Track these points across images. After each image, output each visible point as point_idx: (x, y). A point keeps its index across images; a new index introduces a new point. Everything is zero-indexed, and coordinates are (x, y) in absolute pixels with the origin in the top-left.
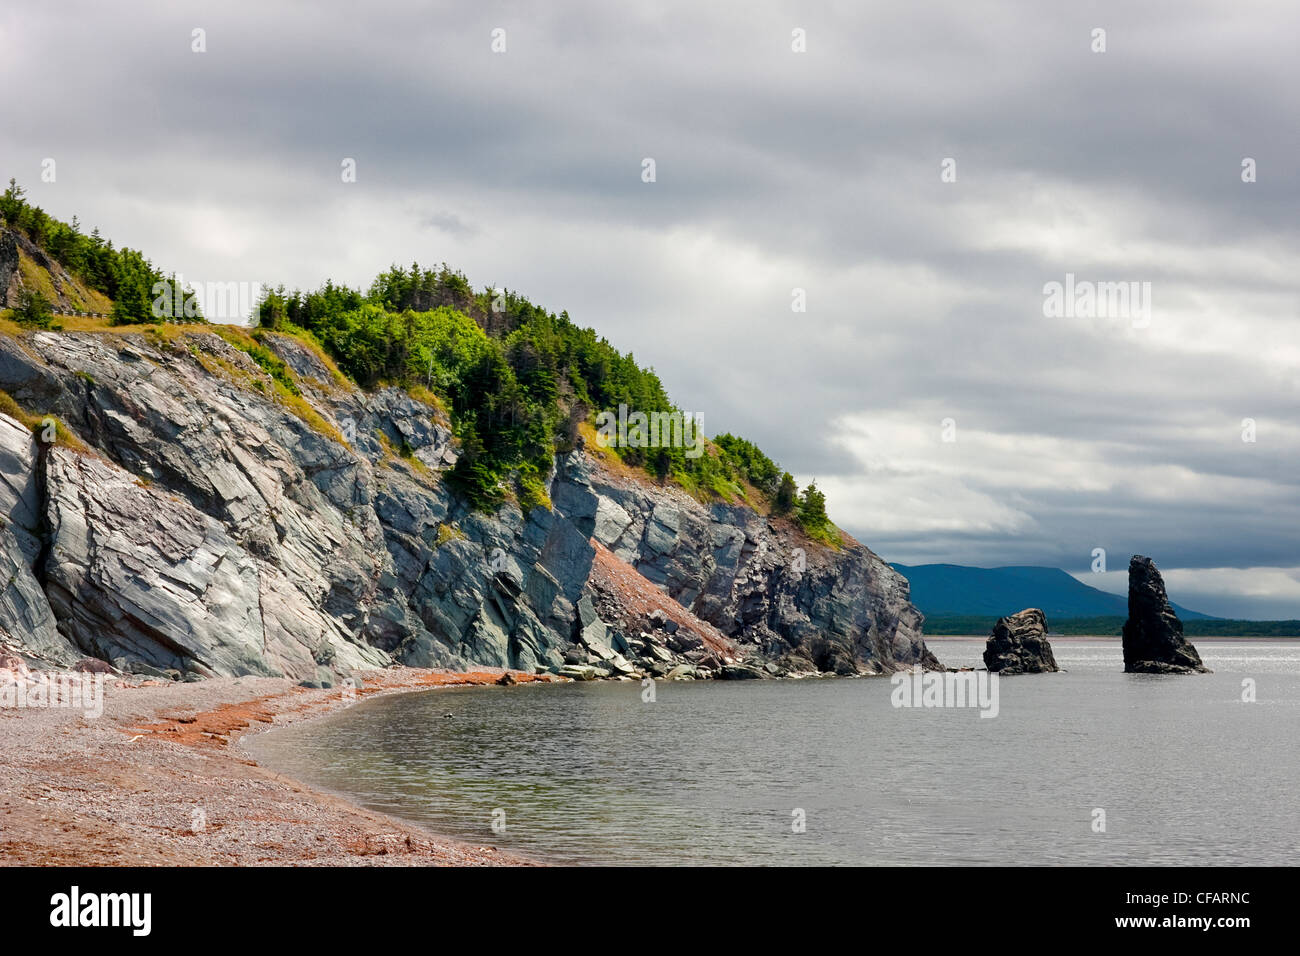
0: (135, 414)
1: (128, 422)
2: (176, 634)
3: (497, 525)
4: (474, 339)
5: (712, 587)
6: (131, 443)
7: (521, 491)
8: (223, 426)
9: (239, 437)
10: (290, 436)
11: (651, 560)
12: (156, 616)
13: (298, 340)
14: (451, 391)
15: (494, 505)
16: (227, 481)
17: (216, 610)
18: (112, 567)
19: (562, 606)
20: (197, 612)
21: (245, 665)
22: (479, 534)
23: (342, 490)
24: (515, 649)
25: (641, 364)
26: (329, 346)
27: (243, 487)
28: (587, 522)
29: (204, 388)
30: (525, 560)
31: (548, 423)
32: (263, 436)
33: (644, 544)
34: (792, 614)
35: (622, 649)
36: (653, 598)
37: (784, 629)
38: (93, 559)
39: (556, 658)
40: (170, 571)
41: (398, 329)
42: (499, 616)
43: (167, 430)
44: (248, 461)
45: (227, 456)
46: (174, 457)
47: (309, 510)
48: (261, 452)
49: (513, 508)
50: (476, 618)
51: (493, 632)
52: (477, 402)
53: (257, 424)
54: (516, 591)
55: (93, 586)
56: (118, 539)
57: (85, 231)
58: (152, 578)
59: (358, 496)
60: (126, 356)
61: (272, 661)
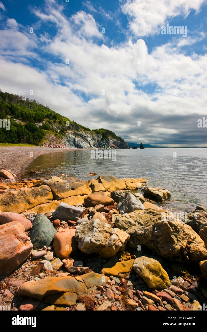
1: (83, 136)
2: (82, 147)
3: (104, 141)
4: (104, 131)
5: (117, 144)
6: (83, 137)
9: (89, 137)
10: (92, 137)
11: (113, 143)
12: (81, 146)
13: (94, 132)
14: (102, 134)
15: (104, 140)
16: (88, 139)
17: (84, 145)
18: (78, 143)
19: (108, 145)
20: (83, 145)
21: (85, 148)
22: (103, 142)
23: (95, 139)
24: (105, 147)
25: (111, 131)
26: (96, 132)
27: (89, 139)
28: (109, 141)
29: (87, 134)
30: (105, 143)
31: (107, 136)
33: (113, 142)
34: (121, 146)
35: (111, 147)
36: (113, 145)
37: (121, 147)
39: (107, 148)
41: (100, 131)
42: (104, 146)
43: (85, 136)
45: (88, 138)
46: (85, 138)
47: (93, 140)
48: (90, 138)
49: (105, 140)
51: (104, 147)
52: (103, 135)
53: (90, 136)
55: (77, 144)
56: (79, 142)
58: (81, 144)
59: (95, 140)
60: (83, 133)
61: (87, 148)
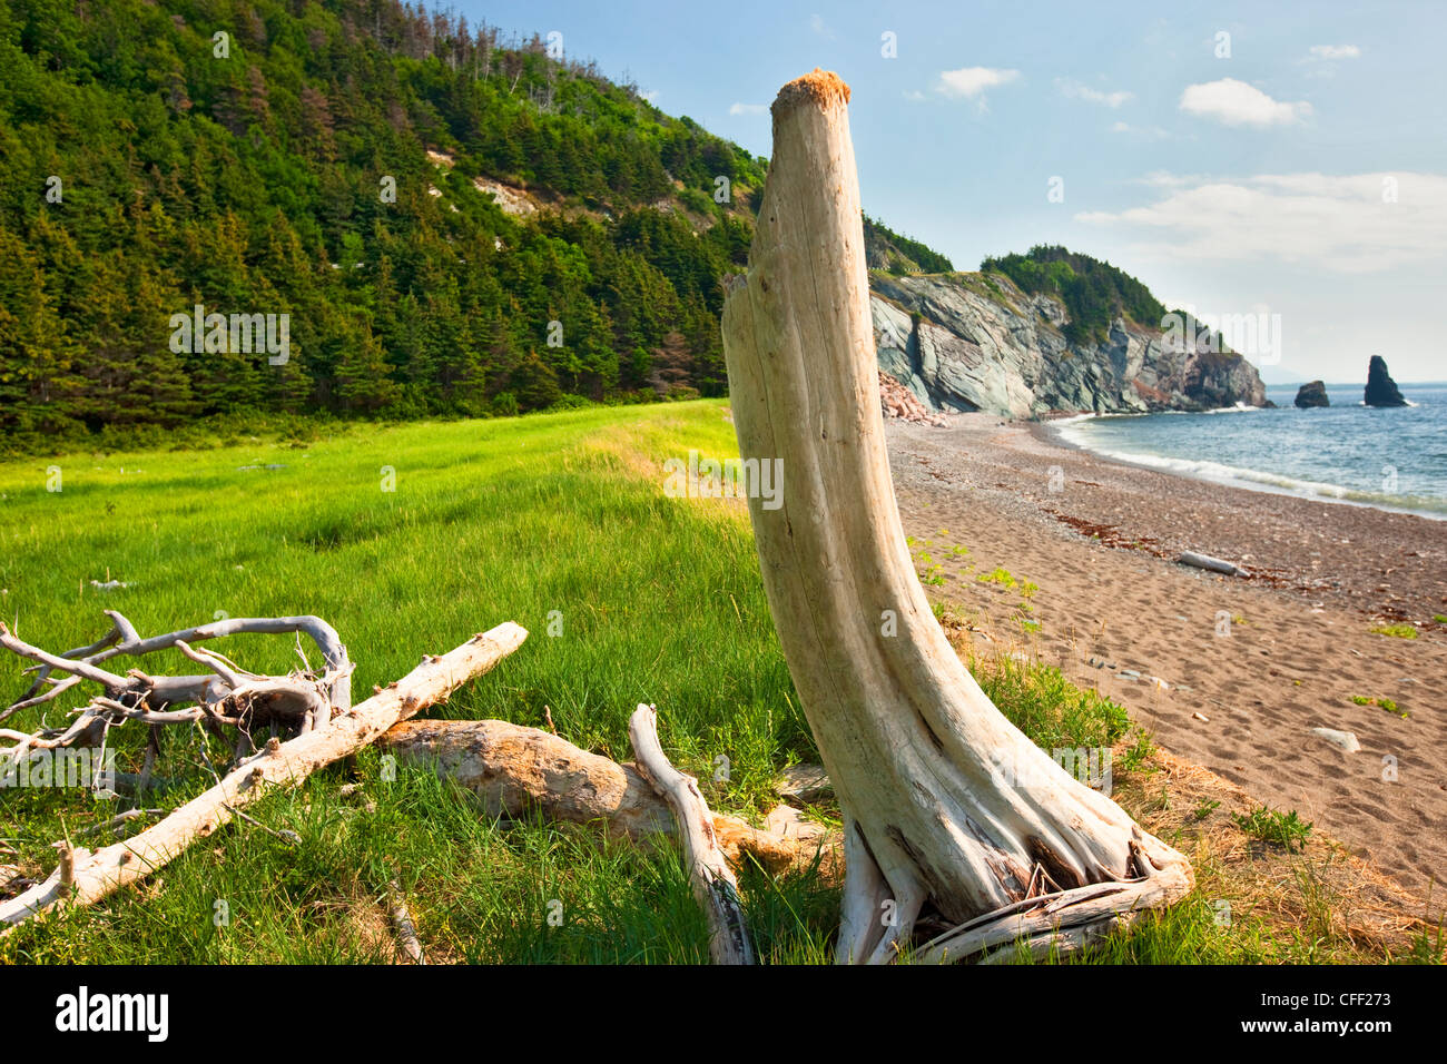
0: (942, 309)
3: (1087, 351)
4: (1073, 274)
5: (1175, 374)
6: (940, 321)
7: (1097, 336)
8: (977, 313)
9: (984, 318)
10: (1004, 316)
11: (1149, 364)
13: (1000, 278)
14: (1065, 295)
15: (1086, 342)
16: (980, 335)
17: (989, 388)
18: (947, 372)
20: (980, 389)
21: (1002, 412)
22: (1080, 354)
23: (1024, 338)
24: (1096, 402)
26: (1013, 279)
27: (987, 338)
28: (1124, 349)
29: (968, 298)
30: (1099, 365)
31: (1108, 306)
32: (993, 316)
33: (1146, 357)
34: (1210, 385)
37: (1207, 391)
38: (939, 369)
40: (970, 373)
41: (1042, 270)
42: (1089, 389)
43: (955, 316)
44: (988, 327)
45: (980, 325)
46: (958, 326)
47: (1013, 347)
48: (992, 323)
49: (1094, 344)
50: (1079, 389)
51: (1086, 395)
52: (1077, 299)
53: (991, 311)
54: (1096, 378)
55: (940, 381)
56: (948, 361)
57: (908, 238)
58: (963, 376)
60: (936, 286)
61: (1012, 410)
